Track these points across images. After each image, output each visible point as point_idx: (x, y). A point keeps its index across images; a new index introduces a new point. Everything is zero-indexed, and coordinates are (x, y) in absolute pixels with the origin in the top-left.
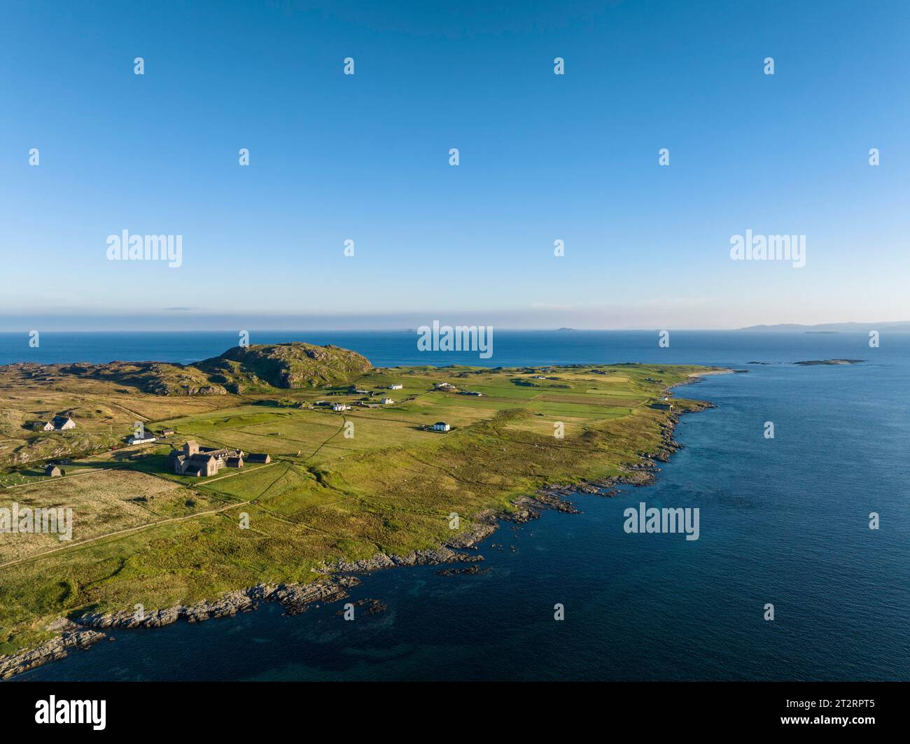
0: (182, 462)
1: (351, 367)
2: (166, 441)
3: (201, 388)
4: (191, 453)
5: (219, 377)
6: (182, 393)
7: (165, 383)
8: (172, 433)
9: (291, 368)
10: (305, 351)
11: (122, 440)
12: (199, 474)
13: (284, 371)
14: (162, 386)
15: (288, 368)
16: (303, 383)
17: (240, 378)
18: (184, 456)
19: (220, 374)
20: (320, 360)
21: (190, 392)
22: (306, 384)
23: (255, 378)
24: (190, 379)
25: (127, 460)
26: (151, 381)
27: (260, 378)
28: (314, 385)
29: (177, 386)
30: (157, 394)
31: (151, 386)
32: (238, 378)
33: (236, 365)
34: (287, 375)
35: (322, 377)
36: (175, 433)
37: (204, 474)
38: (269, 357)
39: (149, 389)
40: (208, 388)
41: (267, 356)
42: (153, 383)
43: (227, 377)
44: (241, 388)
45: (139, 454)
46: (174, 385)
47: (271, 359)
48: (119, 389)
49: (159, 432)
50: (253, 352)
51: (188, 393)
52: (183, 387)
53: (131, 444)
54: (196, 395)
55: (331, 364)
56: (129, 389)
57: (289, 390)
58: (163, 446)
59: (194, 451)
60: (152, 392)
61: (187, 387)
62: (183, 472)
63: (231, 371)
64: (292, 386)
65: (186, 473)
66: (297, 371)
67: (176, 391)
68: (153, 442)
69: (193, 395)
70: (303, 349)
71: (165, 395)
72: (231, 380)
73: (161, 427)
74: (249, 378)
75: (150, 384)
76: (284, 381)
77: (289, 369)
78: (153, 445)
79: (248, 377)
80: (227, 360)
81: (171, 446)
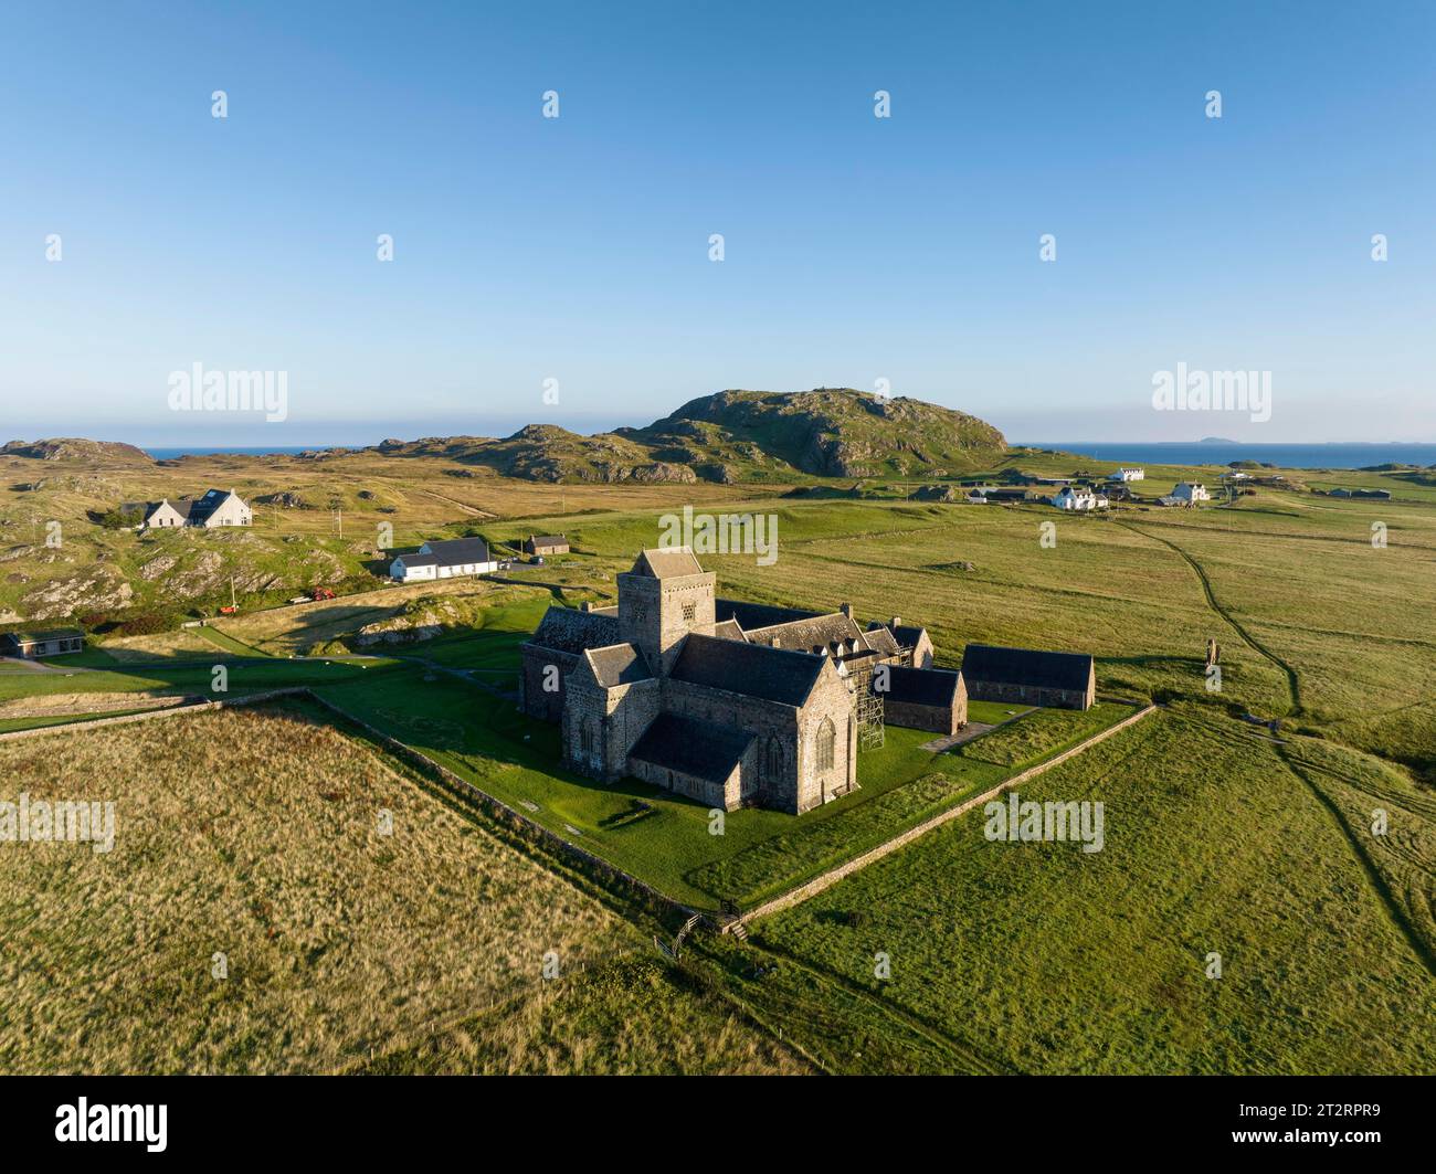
0: (617, 693)
1: (971, 437)
2: (535, 573)
3: (636, 468)
4: (672, 630)
5: (673, 451)
6: (592, 477)
7: (552, 455)
8: (562, 550)
9: (842, 431)
10: (858, 400)
11: (366, 565)
12: (733, 789)
13: (825, 437)
14: (546, 462)
15: (835, 431)
16: (875, 466)
17: (723, 453)
18: (623, 653)
19: (675, 446)
20: (898, 420)
21: (612, 475)
22: (883, 467)
23: (758, 454)
24: (610, 448)
25: (339, 652)
26: (522, 454)
27: (769, 454)
28: (903, 470)
29: (582, 463)
30: (534, 479)
31: (523, 463)
32: (717, 453)
33: (709, 429)
34: (834, 446)
35: (915, 452)
36: (572, 550)
37: (773, 791)
38: (780, 413)
39: (516, 470)
40: (653, 468)
41: (777, 410)
42: (527, 458)
43: (692, 450)
44: (730, 471)
45: (400, 623)
46: (573, 460)
47: (786, 416)
48: (449, 469)
49: (515, 545)
50: (741, 403)
51: (606, 478)
52: (595, 464)
53: (399, 579)
54: (626, 482)
55: (927, 428)
56: (471, 469)
57: (843, 480)
58: (518, 593)
59: (689, 613)
60: (525, 475)
61: (604, 464)
62: (619, 765)
63: (700, 440)
64: (850, 469)
65: (643, 769)
66: (856, 437)
67: (579, 473)
68: (484, 578)
69: (618, 481)
70: (855, 397)
71: (554, 481)
72: (702, 456)
73: (526, 530)
74: (743, 453)
75: (520, 459)
76: (827, 460)
77: (839, 434)
78: (481, 587)
79: (738, 450)
80: (687, 420)
81: (556, 592)
